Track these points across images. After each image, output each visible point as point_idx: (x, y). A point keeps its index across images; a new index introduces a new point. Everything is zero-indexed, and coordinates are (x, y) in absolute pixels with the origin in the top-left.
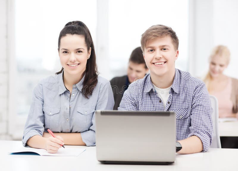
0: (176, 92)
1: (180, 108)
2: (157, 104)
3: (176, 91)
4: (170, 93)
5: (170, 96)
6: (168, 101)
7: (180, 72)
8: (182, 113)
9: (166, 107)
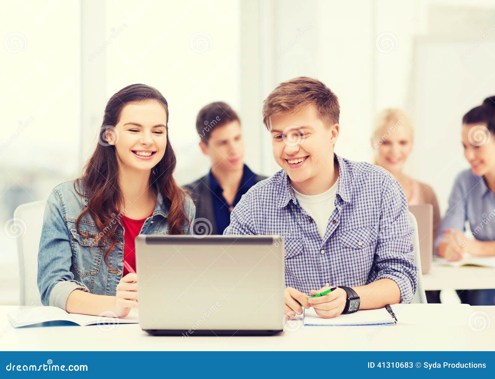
0: (347, 201)
1: (357, 227)
2: (306, 226)
3: (346, 198)
4: (337, 204)
5: (337, 209)
6: (333, 219)
7: (348, 163)
8: (361, 236)
9: (329, 229)
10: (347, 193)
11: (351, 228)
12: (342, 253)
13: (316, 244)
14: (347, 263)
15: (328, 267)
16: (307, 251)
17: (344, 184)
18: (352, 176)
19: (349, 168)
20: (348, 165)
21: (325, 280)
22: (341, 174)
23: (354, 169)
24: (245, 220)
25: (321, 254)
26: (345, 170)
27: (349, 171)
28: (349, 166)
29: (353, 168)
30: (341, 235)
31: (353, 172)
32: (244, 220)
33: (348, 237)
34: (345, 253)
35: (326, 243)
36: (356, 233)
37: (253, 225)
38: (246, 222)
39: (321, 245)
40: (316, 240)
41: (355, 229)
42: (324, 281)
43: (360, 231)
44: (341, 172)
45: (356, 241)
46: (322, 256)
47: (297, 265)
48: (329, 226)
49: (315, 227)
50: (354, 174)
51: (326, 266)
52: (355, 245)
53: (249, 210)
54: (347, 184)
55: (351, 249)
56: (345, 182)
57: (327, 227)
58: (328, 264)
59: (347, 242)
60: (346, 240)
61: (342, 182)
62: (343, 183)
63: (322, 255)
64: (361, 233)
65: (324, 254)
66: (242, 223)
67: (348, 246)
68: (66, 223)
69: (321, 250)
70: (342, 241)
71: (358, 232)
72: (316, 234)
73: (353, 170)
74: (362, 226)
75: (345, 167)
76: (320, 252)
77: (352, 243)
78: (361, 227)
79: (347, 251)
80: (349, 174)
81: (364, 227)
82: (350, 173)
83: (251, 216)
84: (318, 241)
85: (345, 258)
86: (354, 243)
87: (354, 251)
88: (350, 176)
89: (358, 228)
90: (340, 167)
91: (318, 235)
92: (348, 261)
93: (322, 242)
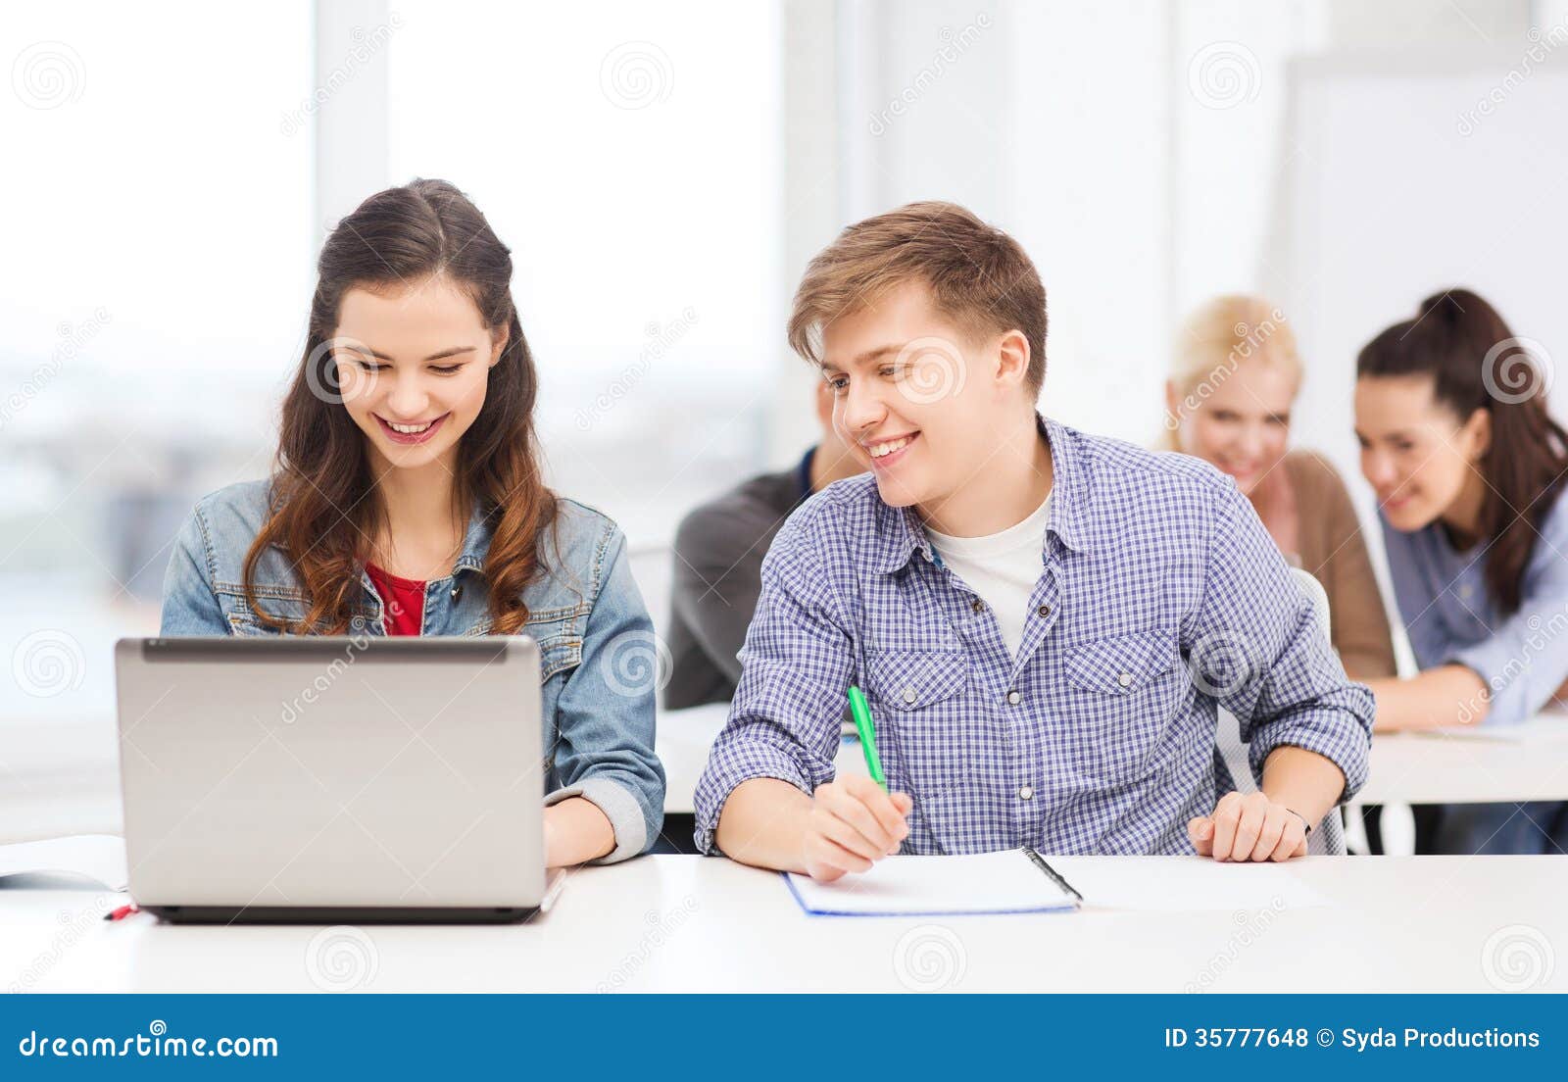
0: (1077, 549)
4: (1050, 560)
5: (1050, 572)
6: (1040, 602)
7: (1080, 440)
8: (1129, 657)
9: (1030, 632)
10: (1077, 527)
11: (1100, 634)
12: (1073, 706)
13: (996, 677)
14: (1085, 735)
15: (1032, 742)
16: (975, 689)
17: (1067, 502)
18: (1090, 477)
19: (1082, 453)
20: (1078, 445)
21: (1020, 777)
22: (1060, 472)
23: (1098, 458)
24: (814, 592)
25: (1010, 703)
26: (1071, 459)
27: (1081, 463)
28: (1080, 449)
29: (1095, 453)
30: (1070, 652)
31: (1094, 465)
32: (810, 593)
33: (1092, 662)
34: (1081, 706)
35: (1025, 672)
36: (1115, 650)
37: (835, 607)
38: (815, 598)
39: (1009, 677)
40: (996, 662)
41: (1112, 636)
42: (1016, 782)
43: (1126, 644)
44: (1058, 465)
45: (1114, 673)
46: (1012, 711)
47: (941, 729)
48: (1030, 625)
49: (990, 625)
50: (1096, 472)
51: (1027, 737)
52: (1110, 686)
53: (819, 566)
54: (1076, 499)
55: (1098, 696)
56: (1072, 495)
57: (1026, 626)
58: (1031, 732)
59: (1089, 675)
60: (1087, 669)
61: (1063, 494)
62: (1065, 497)
63: (1014, 708)
64: (1128, 651)
65: (1019, 704)
66: (804, 603)
67: (1091, 688)
68: (216, 598)
69: (1010, 693)
70: (1074, 670)
71: (1120, 646)
72: (995, 644)
73: (1094, 459)
74: (1132, 628)
75: (1069, 451)
76: (1008, 697)
77: (1102, 680)
78: (1128, 633)
79: (1085, 701)
80: (1081, 472)
81: (1137, 632)
82: (1084, 468)
83: (826, 582)
84: (1002, 666)
85: (1079, 721)
86: (1109, 680)
87: (1108, 702)
88: (1086, 476)
89: (1121, 635)
90: (1054, 450)
91: (1001, 647)
92: (1089, 730)
93: (1011, 669)
